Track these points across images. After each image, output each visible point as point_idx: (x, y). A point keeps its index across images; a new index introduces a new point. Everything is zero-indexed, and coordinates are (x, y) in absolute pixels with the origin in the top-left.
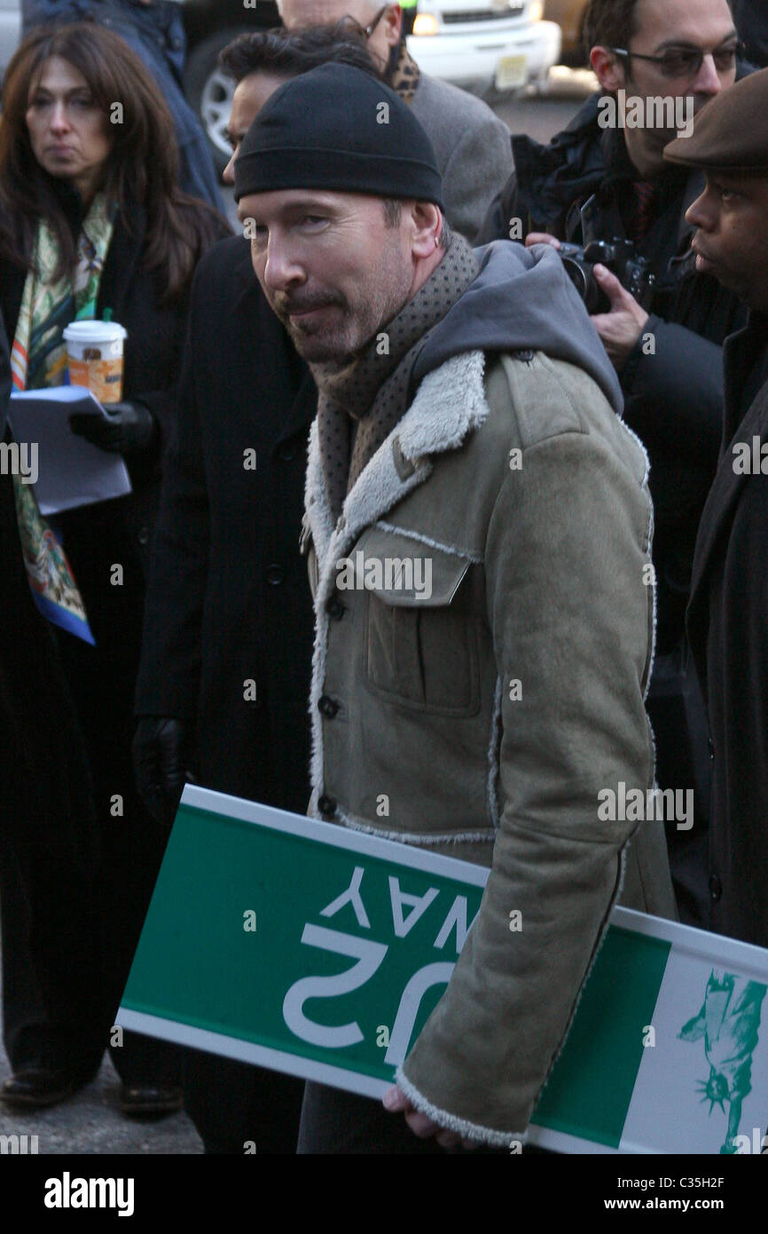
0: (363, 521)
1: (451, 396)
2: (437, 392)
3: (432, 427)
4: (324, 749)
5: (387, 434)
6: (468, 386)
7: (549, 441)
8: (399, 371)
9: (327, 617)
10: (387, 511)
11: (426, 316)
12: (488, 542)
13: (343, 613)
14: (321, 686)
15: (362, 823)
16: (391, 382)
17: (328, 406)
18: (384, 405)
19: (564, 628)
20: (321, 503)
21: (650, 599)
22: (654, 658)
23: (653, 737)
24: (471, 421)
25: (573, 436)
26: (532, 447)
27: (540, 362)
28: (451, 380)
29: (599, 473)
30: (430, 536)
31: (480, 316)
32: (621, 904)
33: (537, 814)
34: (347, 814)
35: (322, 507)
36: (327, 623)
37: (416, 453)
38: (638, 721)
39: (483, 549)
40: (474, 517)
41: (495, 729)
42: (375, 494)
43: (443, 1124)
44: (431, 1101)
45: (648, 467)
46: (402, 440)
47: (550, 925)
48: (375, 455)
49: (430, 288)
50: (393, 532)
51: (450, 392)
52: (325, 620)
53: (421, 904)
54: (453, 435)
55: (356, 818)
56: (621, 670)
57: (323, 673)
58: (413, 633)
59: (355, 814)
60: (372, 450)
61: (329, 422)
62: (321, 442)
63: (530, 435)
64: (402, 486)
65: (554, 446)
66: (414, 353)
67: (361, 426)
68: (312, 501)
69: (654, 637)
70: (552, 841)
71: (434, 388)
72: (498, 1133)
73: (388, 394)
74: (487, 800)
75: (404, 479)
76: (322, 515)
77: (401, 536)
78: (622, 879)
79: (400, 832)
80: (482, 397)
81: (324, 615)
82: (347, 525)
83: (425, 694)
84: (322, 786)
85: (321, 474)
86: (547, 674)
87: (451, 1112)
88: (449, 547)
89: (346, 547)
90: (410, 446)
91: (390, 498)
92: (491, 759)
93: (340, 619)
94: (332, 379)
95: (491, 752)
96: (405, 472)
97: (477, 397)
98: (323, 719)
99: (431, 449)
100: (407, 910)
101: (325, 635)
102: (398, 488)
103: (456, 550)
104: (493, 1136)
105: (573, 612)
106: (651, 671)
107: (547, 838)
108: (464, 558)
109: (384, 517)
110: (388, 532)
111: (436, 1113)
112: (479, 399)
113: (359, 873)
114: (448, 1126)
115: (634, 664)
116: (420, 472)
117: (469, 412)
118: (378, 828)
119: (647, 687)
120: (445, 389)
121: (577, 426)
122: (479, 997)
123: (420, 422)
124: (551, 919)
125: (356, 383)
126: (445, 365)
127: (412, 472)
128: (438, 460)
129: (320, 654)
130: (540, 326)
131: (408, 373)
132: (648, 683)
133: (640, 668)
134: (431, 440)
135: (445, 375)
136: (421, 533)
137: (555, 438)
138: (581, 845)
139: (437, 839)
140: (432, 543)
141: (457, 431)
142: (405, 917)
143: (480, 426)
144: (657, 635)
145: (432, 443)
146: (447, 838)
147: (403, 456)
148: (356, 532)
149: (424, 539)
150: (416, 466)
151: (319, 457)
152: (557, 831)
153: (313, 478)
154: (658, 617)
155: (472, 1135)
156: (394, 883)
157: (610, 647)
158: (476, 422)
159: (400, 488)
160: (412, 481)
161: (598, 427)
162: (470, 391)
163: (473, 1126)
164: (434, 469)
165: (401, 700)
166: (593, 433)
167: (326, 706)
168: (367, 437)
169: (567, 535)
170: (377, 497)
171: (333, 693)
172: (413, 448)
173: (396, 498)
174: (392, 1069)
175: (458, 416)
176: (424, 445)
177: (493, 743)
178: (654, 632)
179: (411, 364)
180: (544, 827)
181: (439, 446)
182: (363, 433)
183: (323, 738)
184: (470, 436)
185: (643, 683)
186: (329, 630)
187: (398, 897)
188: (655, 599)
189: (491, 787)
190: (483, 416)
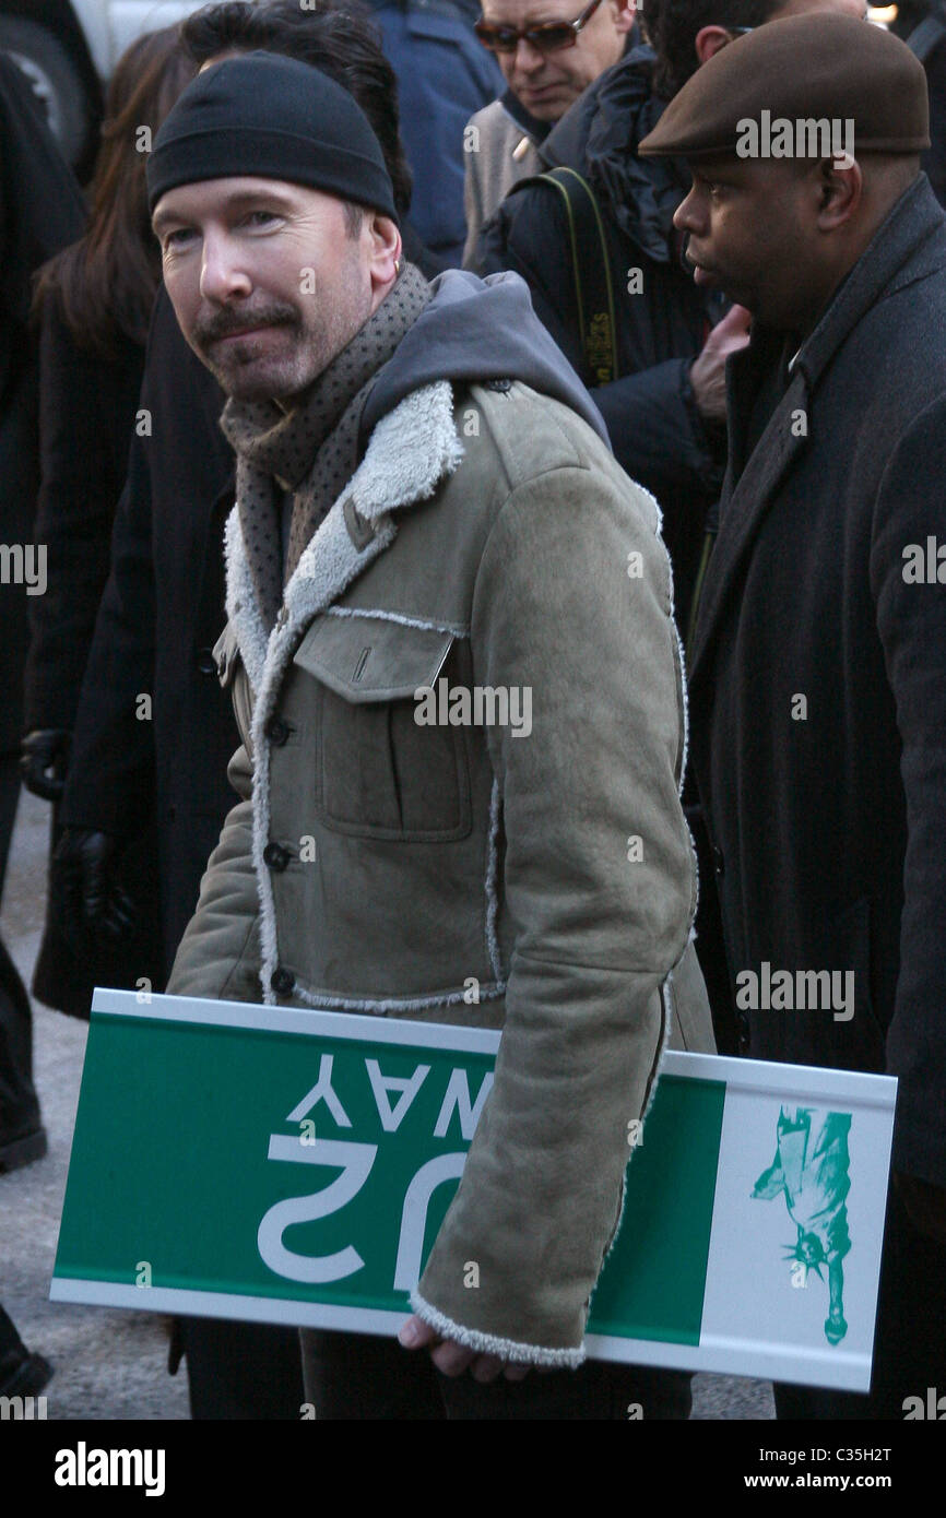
0: (311, 609)
1: (416, 437)
2: (397, 436)
3: (395, 477)
4: (275, 912)
5: (334, 500)
6: (436, 423)
7: (543, 476)
8: (346, 419)
9: (267, 743)
10: (341, 592)
11: (380, 349)
12: (474, 610)
13: (287, 736)
14: (266, 832)
15: (328, 996)
16: (337, 435)
17: (250, 488)
18: (329, 463)
19: (577, 708)
20: (250, 609)
21: (678, 672)
22: (688, 744)
23: (693, 843)
24: (444, 463)
25: (572, 471)
26: (523, 486)
27: (520, 392)
28: (413, 420)
29: (604, 516)
30: (399, 612)
31: (443, 340)
32: (671, 1047)
33: (558, 941)
34: (307, 989)
35: (251, 614)
36: (267, 751)
37: (377, 511)
38: (674, 820)
39: (469, 621)
40: (455, 580)
41: (493, 853)
42: (326, 572)
43: (477, 1347)
44: (459, 1322)
45: (661, 516)
46: (357, 498)
47: (585, 1079)
48: (321, 527)
49: (383, 316)
50: (350, 615)
51: (413, 433)
52: (265, 748)
53: (410, 1087)
54: (422, 482)
55: (319, 991)
56: (651, 756)
57: (266, 815)
58: (384, 738)
59: (319, 986)
60: (315, 523)
61: (253, 507)
62: (244, 533)
63: (519, 472)
64: (360, 556)
65: (550, 483)
66: (363, 394)
67: (298, 498)
68: (238, 607)
69: (686, 718)
70: (581, 973)
71: (390, 434)
72: (546, 1350)
73: (333, 450)
74: (485, 947)
75: (361, 548)
76: (251, 623)
77: (362, 618)
78: (668, 1021)
79: (378, 1000)
80: (455, 434)
81: (264, 741)
82: (291, 617)
83: (401, 815)
84: (276, 958)
85: (247, 573)
86: (560, 764)
87: (485, 1330)
88: (424, 622)
89: (291, 645)
90: (369, 502)
91: (345, 574)
92: (489, 891)
93: (283, 744)
94: (261, 439)
95: (489, 882)
96: (361, 539)
97: (448, 436)
98: (272, 872)
99: (396, 503)
100: (394, 1097)
101: (266, 768)
102: (354, 560)
103: (434, 624)
104: (541, 1354)
105: (588, 686)
106: (685, 760)
107: (574, 969)
108: (444, 633)
109: (339, 599)
110: (345, 617)
111: (466, 1335)
112: (452, 437)
113: (327, 1062)
114: (483, 1349)
115: (665, 748)
116: (381, 536)
117: (440, 452)
118: (349, 999)
119: (682, 782)
120: (407, 430)
121: (575, 459)
122: (503, 1181)
123: (378, 473)
124: (586, 1071)
125: (293, 436)
126: (404, 403)
127: (372, 538)
128: (402, 516)
129: (260, 792)
130: (515, 350)
131: (357, 420)
132: (683, 775)
133: (672, 756)
134: (395, 491)
135: (405, 414)
136: (387, 610)
137: (551, 474)
138: (617, 975)
139: (426, 1002)
140: (402, 620)
141: (427, 476)
142: (393, 1107)
143: (455, 470)
144: (689, 715)
145: (397, 496)
146: (438, 1000)
147: (358, 517)
148: (302, 625)
149: (392, 616)
150: (377, 529)
151: (243, 554)
152: (586, 960)
153: (237, 580)
154: (690, 693)
155: (514, 1356)
156: (373, 1066)
157: (635, 725)
158: (449, 465)
159: (355, 560)
160: (372, 548)
161: (599, 463)
162: (439, 427)
163: (513, 1344)
164: (397, 531)
165: (369, 830)
166: (594, 470)
167: (275, 856)
168: (309, 508)
169: (574, 593)
170: (328, 575)
171: (282, 838)
172: (372, 505)
173: (353, 573)
174: (405, 1295)
175: (427, 457)
176: (387, 499)
177: (491, 869)
178: (686, 712)
179: (360, 408)
180: (568, 956)
181: (405, 497)
182: (302, 506)
183: (274, 897)
184: (442, 483)
185: (677, 775)
186: (271, 760)
187: (380, 1084)
188: (683, 671)
189: (490, 930)
190: (458, 457)
